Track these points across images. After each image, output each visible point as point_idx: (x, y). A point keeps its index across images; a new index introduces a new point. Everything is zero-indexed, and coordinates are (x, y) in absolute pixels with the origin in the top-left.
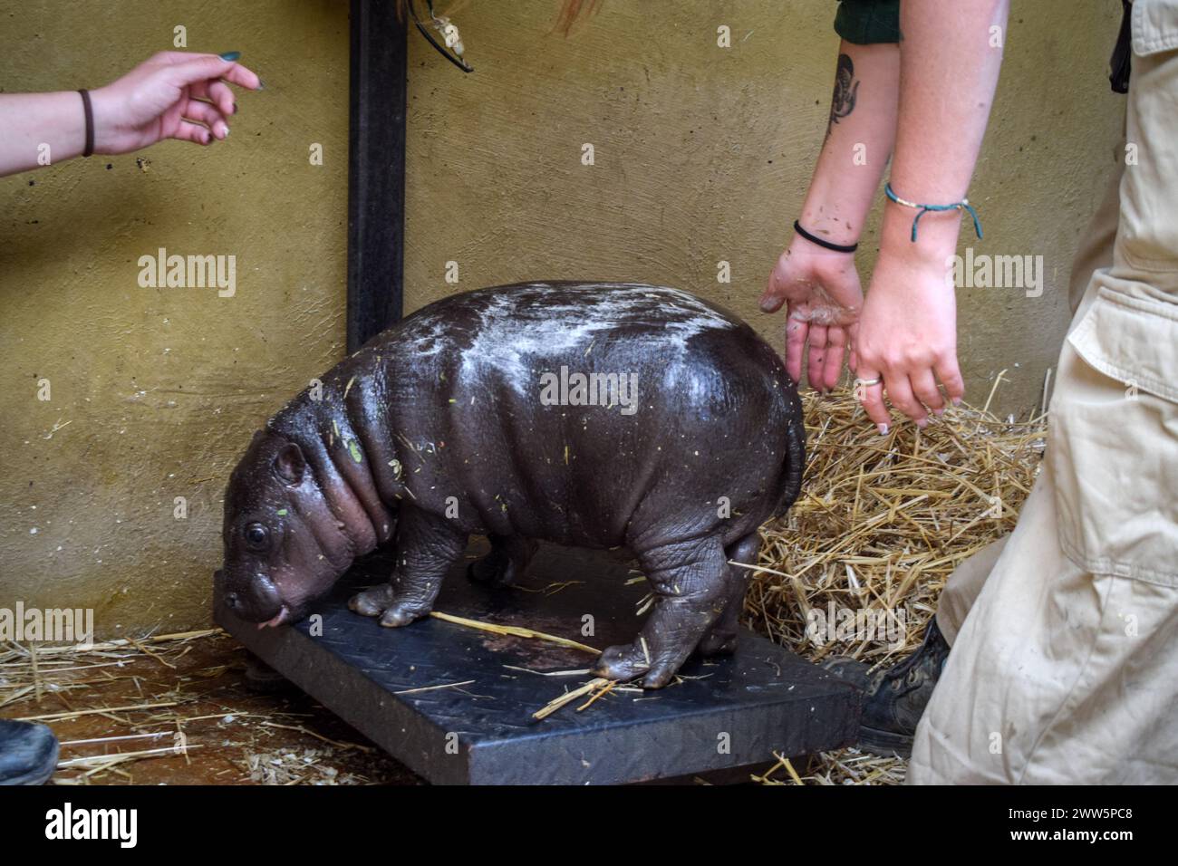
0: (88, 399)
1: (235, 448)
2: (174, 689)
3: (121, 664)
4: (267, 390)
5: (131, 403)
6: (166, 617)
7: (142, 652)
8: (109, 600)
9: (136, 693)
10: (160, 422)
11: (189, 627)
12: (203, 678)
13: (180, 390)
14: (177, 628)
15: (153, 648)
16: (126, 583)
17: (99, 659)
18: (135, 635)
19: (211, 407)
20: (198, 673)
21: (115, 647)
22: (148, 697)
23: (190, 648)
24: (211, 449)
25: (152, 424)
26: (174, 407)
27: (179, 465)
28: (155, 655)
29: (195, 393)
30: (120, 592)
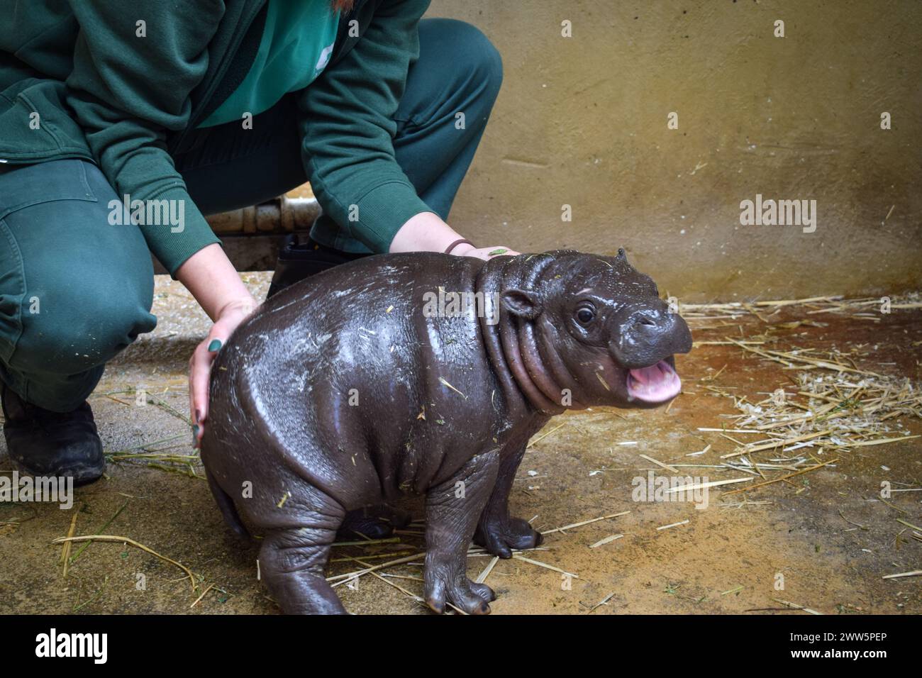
0: (718, 150)
1: (813, 185)
2: (763, 333)
3: (733, 317)
4: (836, 147)
5: (746, 153)
6: (766, 291)
7: (748, 311)
8: (729, 277)
9: (739, 334)
10: (765, 166)
11: (780, 298)
12: (783, 328)
13: (778, 146)
14: (774, 298)
15: (756, 309)
16: (740, 268)
17: (721, 314)
18: (745, 301)
19: (798, 157)
20: (781, 326)
21: (731, 307)
22: (747, 337)
23: (779, 311)
24: (798, 184)
25: (760, 167)
26: (774, 156)
27: (776, 194)
28: (757, 313)
29: (787, 148)
30: (737, 273)
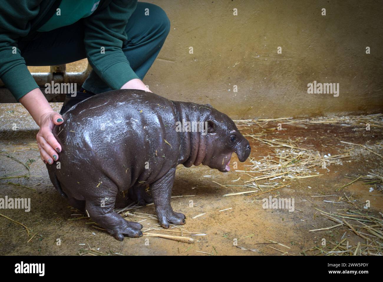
0: (244, 57)
1: (282, 72)
2: (261, 132)
3: (249, 125)
4: (291, 57)
5: (255, 59)
6: (262, 115)
7: (255, 123)
8: (248, 109)
9: (251, 132)
10: (263, 64)
11: (268, 118)
12: (269, 130)
13: (268, 56)
14: (265, 118)
15: (258, 122)
16: (252, 105)
17: (244, 124)
18: (254, 119)
19: (276, 61)
20: (268, 129)
21: (248, 121)
22: (254, 134)
23: (267, 123)
24: (276, 72)
25: (261, 64)
26: (267, 60)
27: (267, 76)
28: (258, 124)
29: (272, 57)
30: (251, 107)
